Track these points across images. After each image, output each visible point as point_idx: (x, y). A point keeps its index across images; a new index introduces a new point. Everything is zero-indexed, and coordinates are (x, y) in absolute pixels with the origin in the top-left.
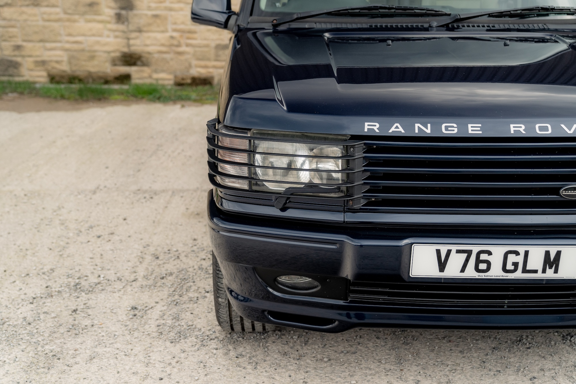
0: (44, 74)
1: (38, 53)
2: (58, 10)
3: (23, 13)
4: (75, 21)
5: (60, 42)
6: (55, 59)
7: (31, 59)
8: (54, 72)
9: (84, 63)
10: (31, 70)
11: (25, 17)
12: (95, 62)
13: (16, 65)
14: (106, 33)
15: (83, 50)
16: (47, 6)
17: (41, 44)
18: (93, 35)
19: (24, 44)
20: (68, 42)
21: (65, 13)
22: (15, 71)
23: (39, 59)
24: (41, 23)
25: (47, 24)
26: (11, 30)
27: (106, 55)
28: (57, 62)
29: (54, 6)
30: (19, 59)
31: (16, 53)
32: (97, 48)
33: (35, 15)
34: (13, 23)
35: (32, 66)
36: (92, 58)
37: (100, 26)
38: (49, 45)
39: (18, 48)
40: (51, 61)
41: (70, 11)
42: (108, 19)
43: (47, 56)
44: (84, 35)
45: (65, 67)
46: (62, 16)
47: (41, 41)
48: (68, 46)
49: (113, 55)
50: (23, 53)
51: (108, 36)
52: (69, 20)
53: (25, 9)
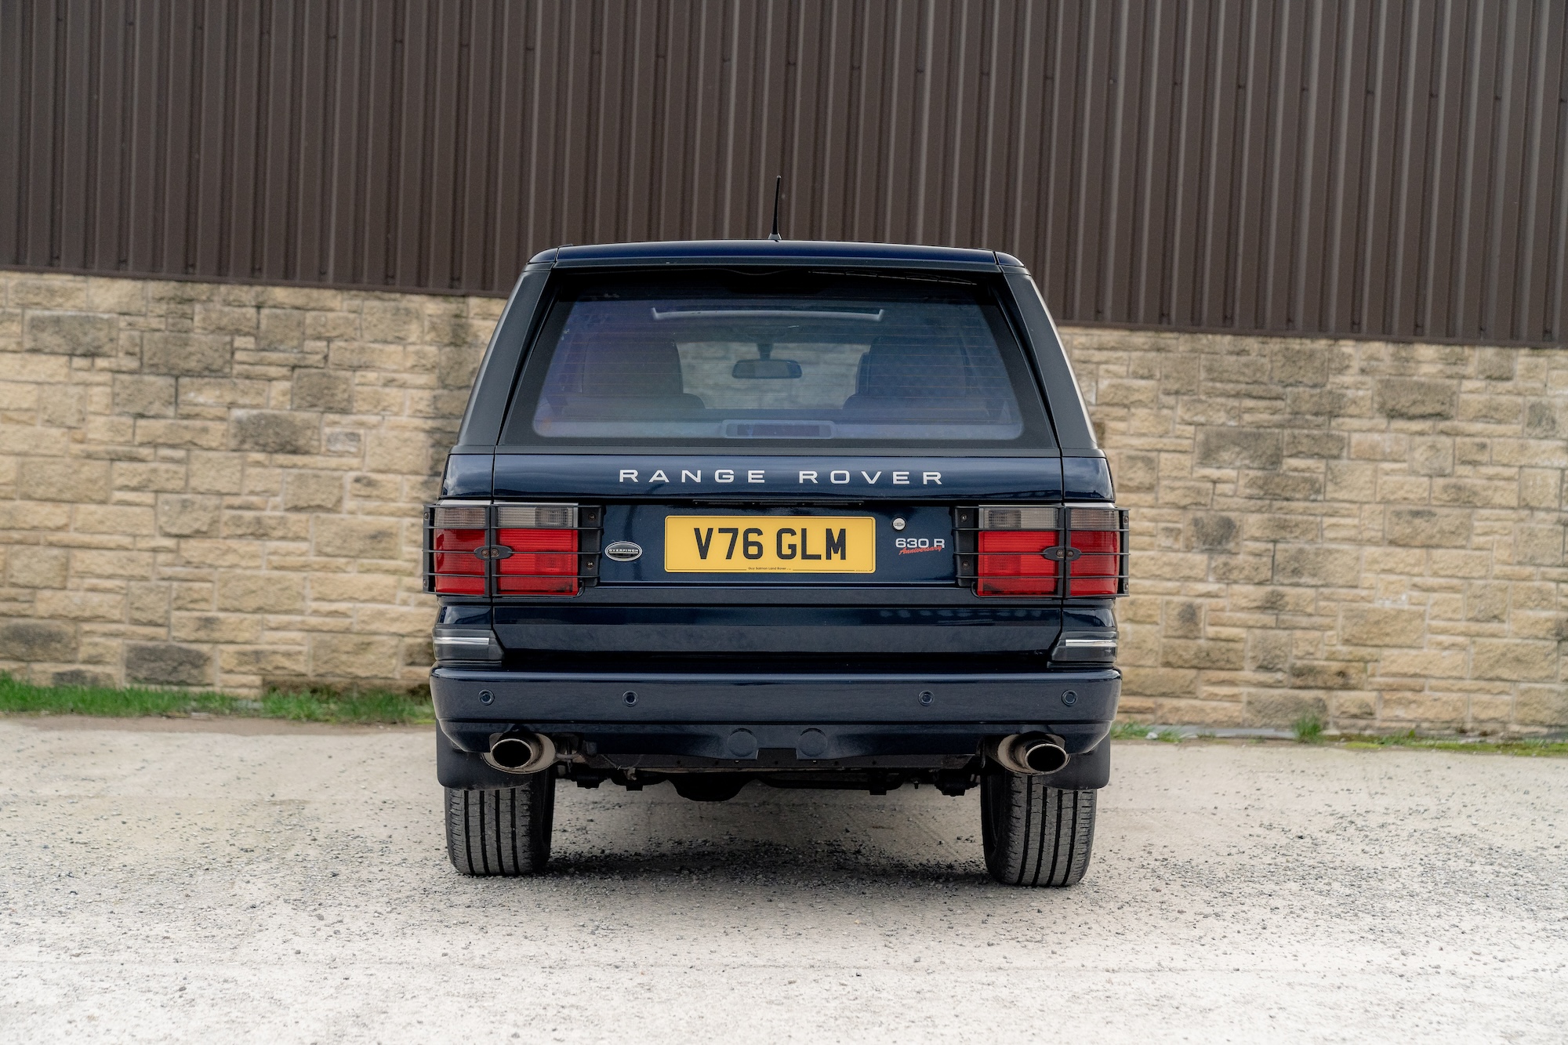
0: (256, 680)
1: (246, 636)
2: (303, 546)
3: (229, 551)
4: (338, 570)
5: (301, 612)
6: (283, 648)
7: (232, 648)
8: (279, 676)
9: (344, 657)
10: (230, 672)
11: (231, 559)
12: (370, 657)
13: (198, 661)
14: (402, 595)
15: (347, 631)
16: (283, 538)
17: (258, 616)
18: (373, 600)
19: (221, 615)
20: (316, 613)
21: (320, 553)
22: (195, 672)
23: (249, 648)
24: (264, 572)
25: (276, 574)
26: (197, 585)
27: (394, 641)
28: (288, 655)
29: (297, 538)
30: (205, 648)
31: (202, 635)
32: (374, 626)
33: (254, 556)
34: (204, 571)
35: (232, 663)
36: (365, 647)
37: (390, 580)
38: (274, 619)
39: (208, 623)
40: (275, 653)
41: (329, 550)
42: (409, 566)
43: (267, 641)
44: (352, 599)
45: (304, 667)
46: (313, 558)
47: (258, 610)
48: (314, 621)
49: (409, 641)
50: (216, 635)
51: (405, 603)
52: (324, 568)
53: (234, 544)
